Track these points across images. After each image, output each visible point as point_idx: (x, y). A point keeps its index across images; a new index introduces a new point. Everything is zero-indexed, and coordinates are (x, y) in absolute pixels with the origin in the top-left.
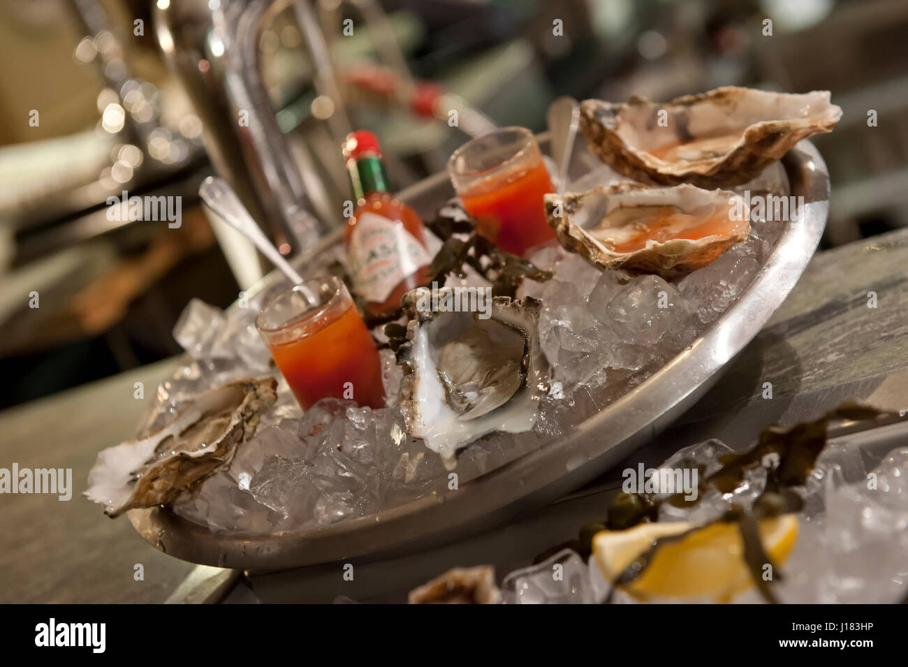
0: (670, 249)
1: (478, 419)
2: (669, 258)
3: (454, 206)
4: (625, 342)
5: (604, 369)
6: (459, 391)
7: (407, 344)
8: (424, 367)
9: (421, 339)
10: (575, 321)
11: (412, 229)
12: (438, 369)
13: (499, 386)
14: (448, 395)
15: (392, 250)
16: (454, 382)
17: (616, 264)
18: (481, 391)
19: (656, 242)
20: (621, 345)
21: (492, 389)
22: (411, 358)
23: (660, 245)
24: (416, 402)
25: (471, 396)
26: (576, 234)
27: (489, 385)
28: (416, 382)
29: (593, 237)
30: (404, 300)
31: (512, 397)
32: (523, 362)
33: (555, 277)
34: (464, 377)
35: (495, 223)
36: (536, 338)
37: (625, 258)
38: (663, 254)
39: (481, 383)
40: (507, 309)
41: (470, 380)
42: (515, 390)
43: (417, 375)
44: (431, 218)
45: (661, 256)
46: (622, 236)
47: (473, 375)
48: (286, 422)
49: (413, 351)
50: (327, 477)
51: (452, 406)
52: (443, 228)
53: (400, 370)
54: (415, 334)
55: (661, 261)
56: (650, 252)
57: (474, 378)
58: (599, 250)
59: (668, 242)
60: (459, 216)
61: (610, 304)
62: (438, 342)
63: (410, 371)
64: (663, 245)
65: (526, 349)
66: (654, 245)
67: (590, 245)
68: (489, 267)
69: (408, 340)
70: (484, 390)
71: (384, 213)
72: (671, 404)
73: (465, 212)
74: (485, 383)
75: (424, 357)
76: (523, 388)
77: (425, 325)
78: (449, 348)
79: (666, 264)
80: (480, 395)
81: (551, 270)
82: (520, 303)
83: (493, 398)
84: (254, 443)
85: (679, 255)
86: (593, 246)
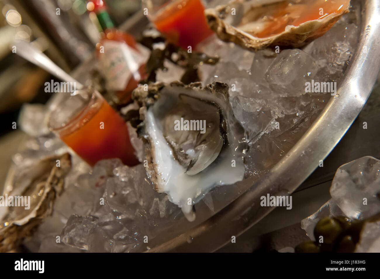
0: (303, 29)
1: (201, 174)
2: (303, 35)
3: (151, 29)
4: (281, 96)
5: (276, 119)
6: (181, 149)
7: (141, 124)
8: (156, 138)
9: (150, 117)
10: (244, 87)
11: (131, 45)
12: (165, 136)
13: (208, 143)
14: (175, 154)
15: (122, 59)
16: (176, 143)
17: (263, 46)
18: (196, 148)
19: (292, 26)
20: (280, 100)
21: (204, 147)
22: (146, 132)
23: (296, 27)
24: (156, 165)
25: (190, 152)
26: (231, 31)
27: (201, 144)
28: (153, 149)
29: (241, 30)
30: (134, 95)
31: (220, 153)
32: (221, 125)
33: (221, 60)
34: (182, 138)
35: (176, 34)
36: (230, 112)
37: (270, 41)
38: (299, 34)
39: (195, 142)
40: (201, 91)
41: (187, 139)
42: (221, 148)
43: (152, 145)
44: (139, 38)
45: (297, 35)
46: (259, 26)
47: (188, 137)
48: (81, 177)
49: (147, 127)
50: (110, 222)
51: (180, 162)
52: (148, 42)
53: (141, 141)
54: (145, 116)
55: (297, 38)
56: (288, 34)
57: (189, 138)
58: (249, 39)
59: (302, 24)
60: (154, 34)
61: (267, 74)
62: (160, 116)
63: (147, 142)
64: (298, 27)
65: (222, 117)
66: (292, 29)
67: (242, 36)
68: (178, 60)
69: (142, 121)
70: (198, 148)
71: (115, 39)
72: (337, 141)
73: (158, 30)
74: (197, 142)
75: (155, 131)
76: (226, 146)
77: (150, 109)
78: (168, 120)
79: (301, 40)
80: (196, 151)
81: (216, 56)
82: (211, 87)
83: (207, 153)
84: (64, 195)
85: (310, 32)
86: (244, 37)
